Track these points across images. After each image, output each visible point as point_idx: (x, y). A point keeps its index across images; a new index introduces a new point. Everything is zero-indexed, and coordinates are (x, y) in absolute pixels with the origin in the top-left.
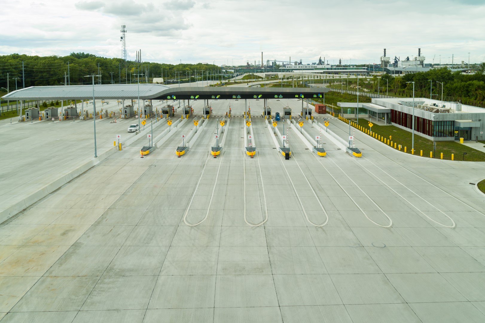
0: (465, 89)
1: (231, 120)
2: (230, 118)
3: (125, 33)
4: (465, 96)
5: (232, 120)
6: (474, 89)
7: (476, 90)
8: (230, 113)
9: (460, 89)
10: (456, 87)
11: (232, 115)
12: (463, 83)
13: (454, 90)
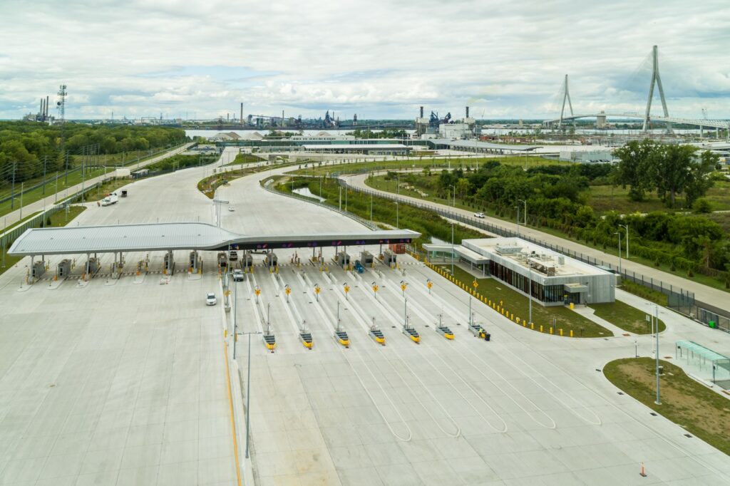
0: (550, 208)
4: (551, 217)
6: (560, 210)
7: (563, 211)
9: (544, 207)
10: (540, 205)
12: (548, 200)
13: (537, 208)
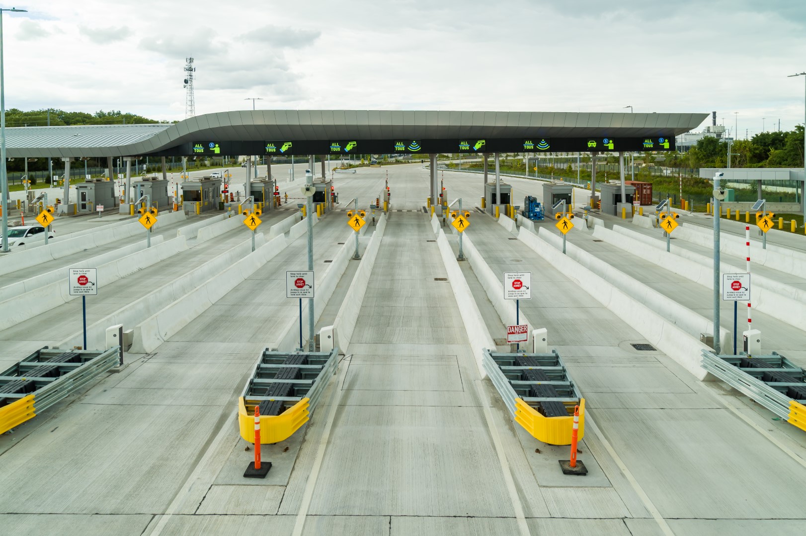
1: (389, 218)
2: (388, 214)
3: (193, 72)
5: (393, 219)
8: (387, 202)
11: (394, 208)
